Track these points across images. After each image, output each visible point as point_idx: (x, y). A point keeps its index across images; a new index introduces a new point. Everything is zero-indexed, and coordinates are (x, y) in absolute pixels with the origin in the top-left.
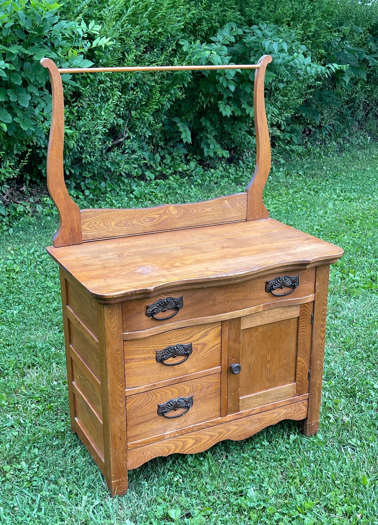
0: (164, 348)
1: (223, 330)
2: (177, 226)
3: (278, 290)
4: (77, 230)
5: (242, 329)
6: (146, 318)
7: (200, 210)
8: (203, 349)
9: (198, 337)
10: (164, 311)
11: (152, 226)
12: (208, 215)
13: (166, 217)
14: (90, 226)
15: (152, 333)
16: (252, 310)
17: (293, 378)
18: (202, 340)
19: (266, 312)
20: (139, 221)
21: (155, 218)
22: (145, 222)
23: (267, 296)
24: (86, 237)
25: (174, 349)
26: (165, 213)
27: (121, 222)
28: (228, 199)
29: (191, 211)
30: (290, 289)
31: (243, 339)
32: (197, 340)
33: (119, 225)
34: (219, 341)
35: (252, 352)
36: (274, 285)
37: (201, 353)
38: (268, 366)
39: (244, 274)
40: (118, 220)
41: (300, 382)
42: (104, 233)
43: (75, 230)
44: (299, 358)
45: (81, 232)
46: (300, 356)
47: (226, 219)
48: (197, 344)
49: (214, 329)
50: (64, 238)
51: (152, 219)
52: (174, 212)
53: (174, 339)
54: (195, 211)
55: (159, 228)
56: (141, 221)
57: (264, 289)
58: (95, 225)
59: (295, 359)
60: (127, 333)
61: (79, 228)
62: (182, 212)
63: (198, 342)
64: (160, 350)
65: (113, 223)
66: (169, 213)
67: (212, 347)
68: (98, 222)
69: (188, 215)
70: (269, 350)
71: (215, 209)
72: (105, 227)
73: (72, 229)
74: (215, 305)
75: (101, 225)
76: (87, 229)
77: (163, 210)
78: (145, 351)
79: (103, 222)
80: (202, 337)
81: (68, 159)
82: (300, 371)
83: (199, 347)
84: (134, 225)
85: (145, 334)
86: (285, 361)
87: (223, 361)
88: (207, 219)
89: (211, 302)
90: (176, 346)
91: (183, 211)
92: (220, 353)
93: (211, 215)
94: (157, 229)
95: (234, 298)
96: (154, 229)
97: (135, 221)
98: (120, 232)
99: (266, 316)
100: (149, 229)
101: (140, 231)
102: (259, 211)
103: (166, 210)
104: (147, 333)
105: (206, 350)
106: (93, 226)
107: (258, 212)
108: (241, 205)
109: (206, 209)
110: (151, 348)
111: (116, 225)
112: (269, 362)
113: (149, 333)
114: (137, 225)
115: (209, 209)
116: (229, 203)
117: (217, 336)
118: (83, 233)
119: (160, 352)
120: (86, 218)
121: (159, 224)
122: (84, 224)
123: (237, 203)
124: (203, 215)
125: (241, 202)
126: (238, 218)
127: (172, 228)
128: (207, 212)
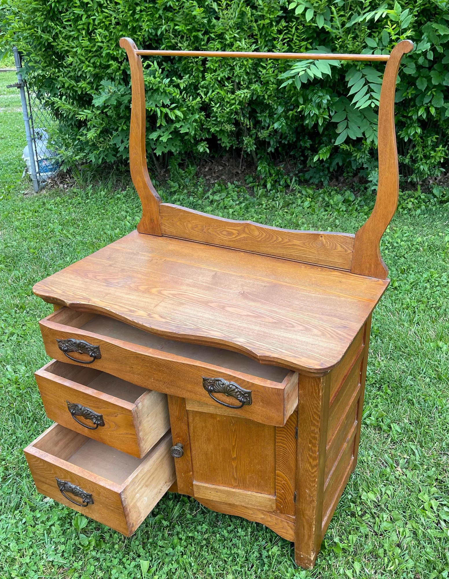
2: (257, 250)
4: (156, 222)
7: (286, 240)
11: (230, 241)
12: (297, 249)
13: (245, 235)
14: (168, 222)
20: (216, 232)
21: (233, 234)
22: (222, 234)
24: (165, 231)
26: (244, 231)
27: (197, 226)
28: (325, 236)
29: (275, 238)
33: (196, 229)
40: (194, 224)
42: (181, 233)
43: (154, 221)
44: (278, 472)
45: (160, 225)
47: (321, 260)
50: (145, 226)
51: (230, 234)
52: (255, 233)
54: (280, 239)
55: (237, 245)
56: (218, 232)
62: (263, 236)
65: (190, 225)
66: (248, 232)
68: (176, 220)
69: (271, 241)
71: (306, 244)
72: (181, 227)
73: (151, 220)
75: (179, 224)
76: (165, 224)
77: (242, 227)
79: (180, 221)
84: (210, 233)
88: (294, 253)
91: (265, 234)
93: (301, 250)
94: (235, 246)
96: (231, 244)
97: (211, 229)
98: (196, 237)
100: (227, 243)
101: (218, 242)
102: (370, 266)
103: (245, 227)
106: (171, 222)
107: (368, 266)
108: (343, 250)
109: (295, 241)
111: (193, 228)
114: (213, 234)
115: (298, 242)
116: (326, 242)
118: (162, 227)
120: (164, 213)
121: (238, 241)
123: (339, 246)
124: (289, 246)
125: (345, 247)
126: (339, 265)
127: (252, 250)
128: (295, 245)
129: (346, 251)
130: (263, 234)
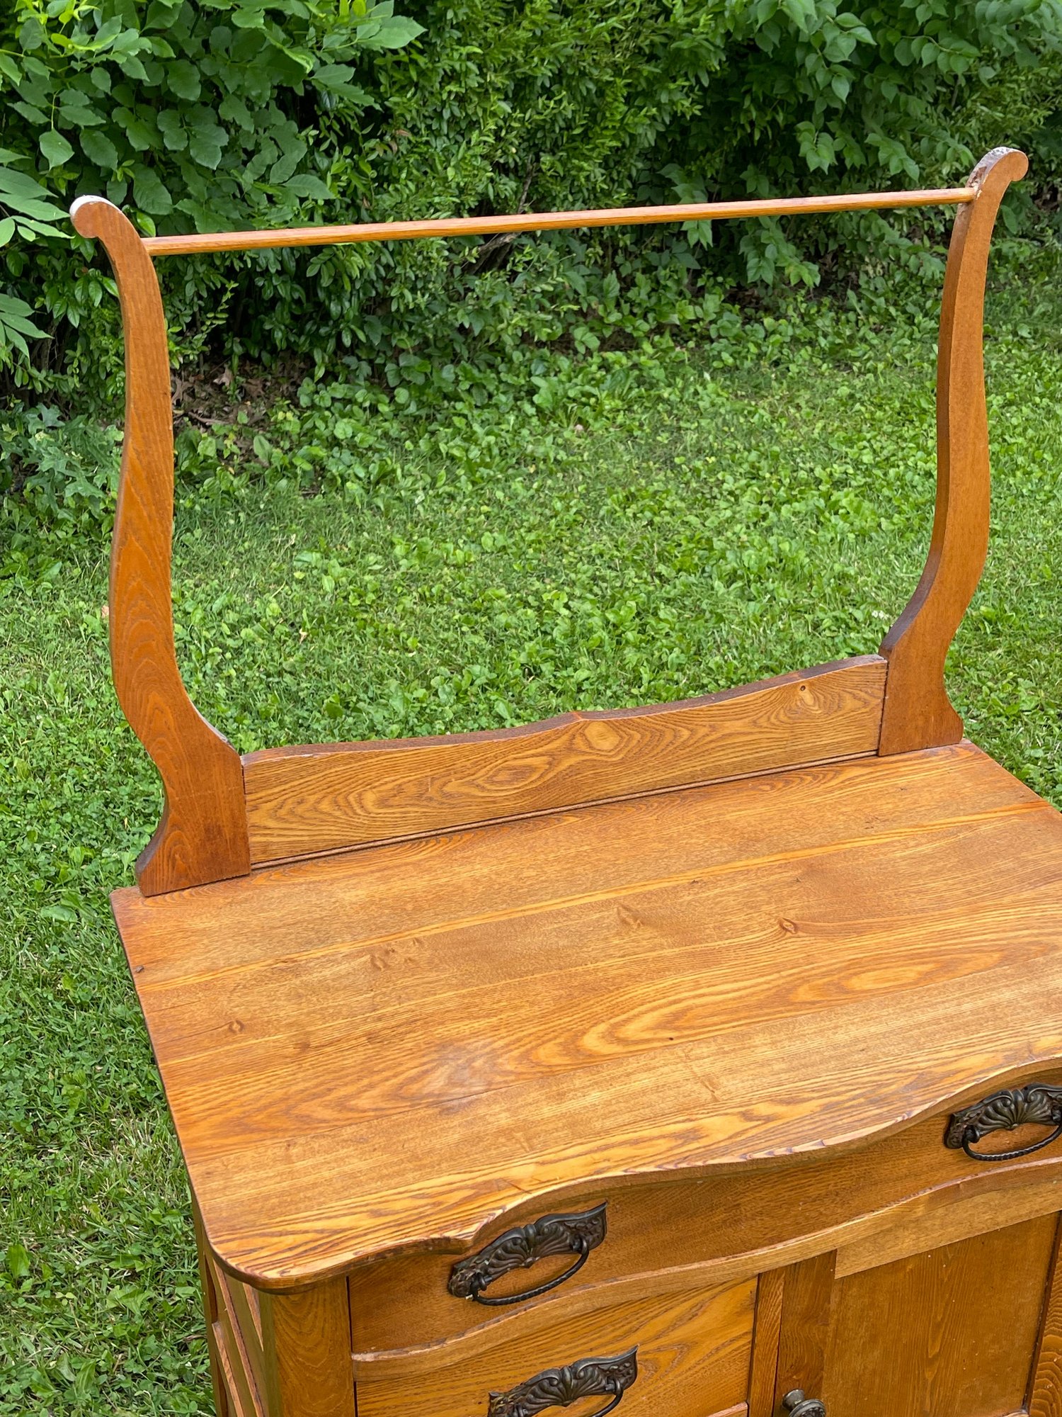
0: (521, 1380)
1: (764, 1289)
2: (612, 789)
3: (996, 1136)
4: (228, 834)
5: (838, 1276)
6: (448, 1301)
7: (704, 731)
8: (680, 1363)
9: (660, 1327)
10: (528, 1266)
11: (522, 795)
12: (733, 745)
13: (573, 760)
14: (283, 812)
15: (472, 1348)
16: (883, 1218)
17: (1018, 1398)
18: (678, 1334)
19: (941, 1211)
20: (471, 783)
21: (532, 769)
22: (493, 783)
23: (950, 1159)
24: (264, 852)
25: (563, 1380)
26: (570, 749)
27: (400, 790)
28: (811, 684)
29: (669, 737)
30: (1043, 1128)
31: (840, 1303)
32: (657, 1337)
33: (396, 800)
34: (747, 1326)
35: (873, 1339)
36: (981, 1121)
37: (671, 1376)
38: (929, 1376)
39: (866, 1138)
40: (390, 786)
41: (1042, 1407)
42: (332, 833)
43: (220, 832)
44: (1047, 1339)
45: (245, 838)
46: (1053, 1332)
47: (801, 753)
48: (659, 1350)
49: (729, 1293)
50: (179, 862)
51: (521, 772)
52: (607, 743)
53: (564, 1347)
54: (686, 733)
55: (544, 799)
56: (480, 782)
57: (941, 1137)
58: (299, 810)
59: (1033, 1339)
60: (369, 1357)
61: (235, 825)
62: (635, 742)
63: (663, 1341)
64: (506, 1390)
65: (370, 798)
66: (584, 748)
67: (717, 1349)
68: (312, 799)
69: (659, 749)
70: (938, 1326)
71: (763, 722)
72: (338, 813)
73: (207, 830)
74: (737, 1222)
75: (325, 806)
76: (271, 824)
77: (565, 737)
78: (444, 1401)
79: (330, 796)
80: (673, 1326)
81: (350, 301)
82: (1047, 1376)
83: (664, 1358)
84: (450, 796)
85: (442, 1358)
86: (993, 1350)
87: (756, 1389)
89: (719, 1216)
90: (573, 1368)
91: (638, 736)
92: (747, 1364)
93: (745, 743)
95: (813, 1192)
97: (454, 783)
98: (395, 826)
99: (938, 1222)
100: (509, 805)
101: (473, 813)
102: (927, 720)
103: (574, 737)
104: (452, 1353)
105: (693, 1362)
106: (291, 812)
107: (920, 723)
108: (859, 704)
109: (728, 724)
110: (471, 1388)
111: (382, 802)
112: (931, 1362)
113: (460, 1350)
114: (461, 795)
115: (739, 723)
116: (816, 699)
117: (739, 1314)
118: (252, 840)
119: (506, 1395)
120: (263, 789)
121: (547, 786)
122: (256, 808)
123: (848, 696)
124: (713, 745)
125: (862, 694)
126: (847, 748)
127: (594, 797)
128: (730, 735)
129: (866, 703)
130: (631, 736)
